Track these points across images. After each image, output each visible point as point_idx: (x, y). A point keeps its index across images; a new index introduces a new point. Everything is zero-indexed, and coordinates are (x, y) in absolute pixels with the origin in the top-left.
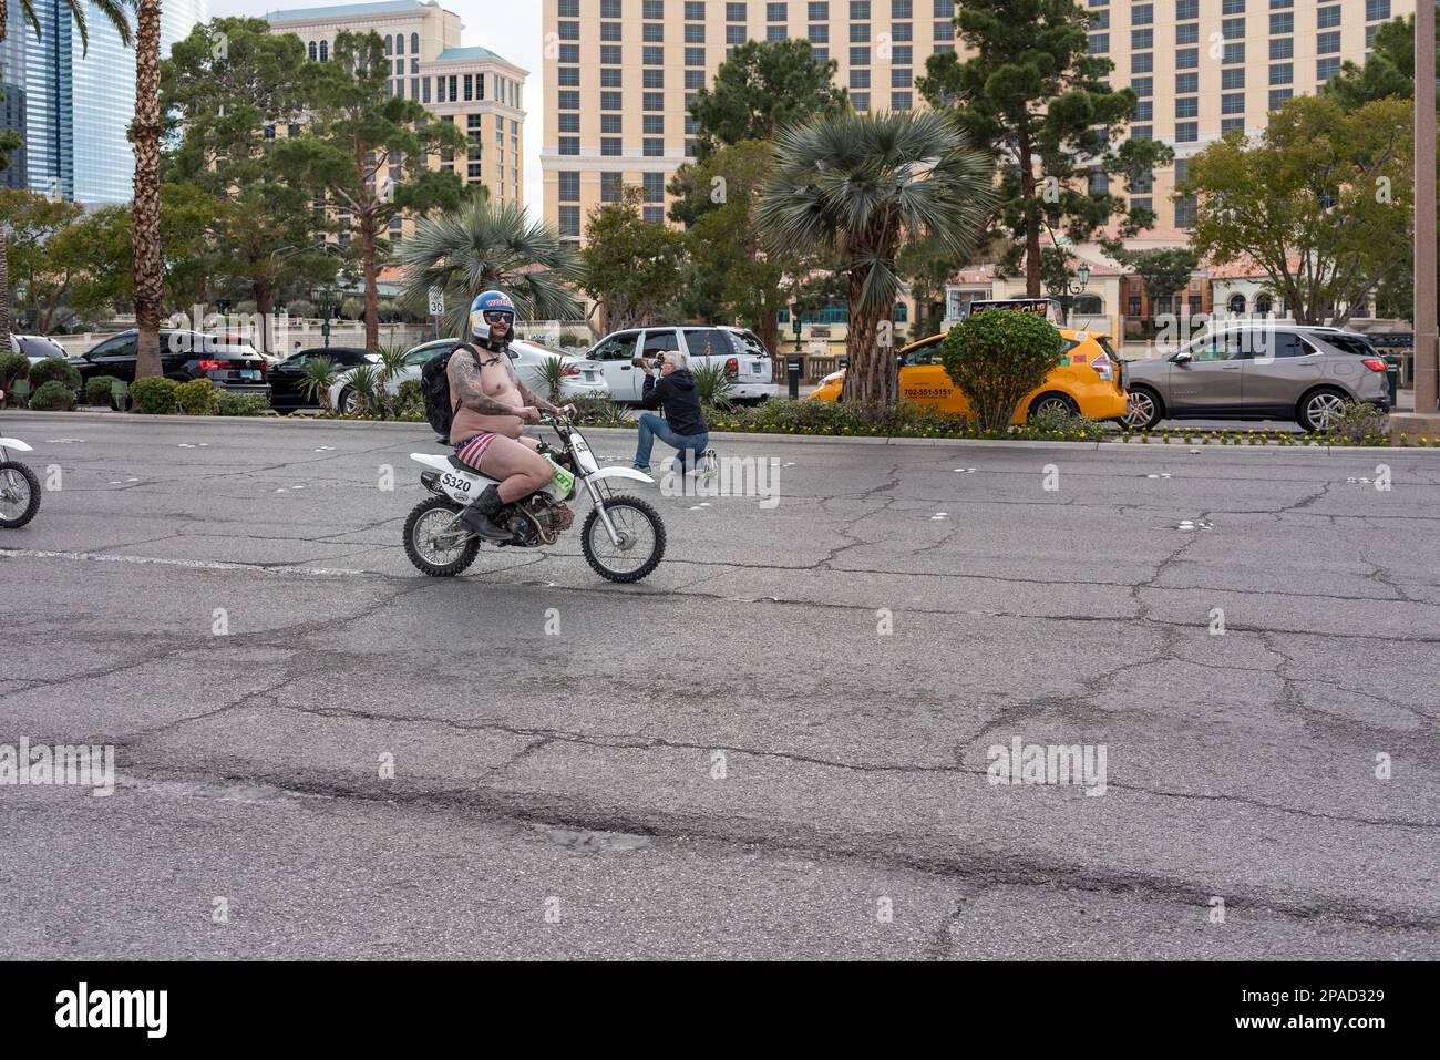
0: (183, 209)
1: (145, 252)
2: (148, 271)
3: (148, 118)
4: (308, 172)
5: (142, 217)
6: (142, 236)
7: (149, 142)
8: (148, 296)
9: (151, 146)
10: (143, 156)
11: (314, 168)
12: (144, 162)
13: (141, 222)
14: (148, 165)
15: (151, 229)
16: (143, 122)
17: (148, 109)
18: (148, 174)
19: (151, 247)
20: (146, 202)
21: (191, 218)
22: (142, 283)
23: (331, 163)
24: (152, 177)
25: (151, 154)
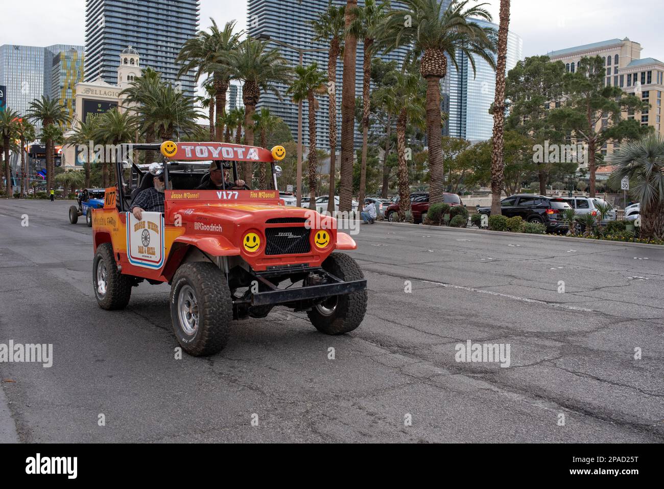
0: (510, 142)
1: (496, 161)
2: (497, 169)
3: (500, 103)
4: (566, 123)
5: (496, 146)
6: (496, 154)
7: (500, 114)
8: (497, 180)
9: (501, 115)
10: (497, 120)
11: (569, 121)
12: (498, 122)
13: (495, 148)
14: (499, 123)
15: (499, 151)
16: (498, 105)
17: (500, 100)
18: (499, 127)
19: (499, 159)
20: (498, 139)
21: (513, 146)
22: (495, 174)
23: (576, 119)
24: (500, 129)
25: (500, 119)
